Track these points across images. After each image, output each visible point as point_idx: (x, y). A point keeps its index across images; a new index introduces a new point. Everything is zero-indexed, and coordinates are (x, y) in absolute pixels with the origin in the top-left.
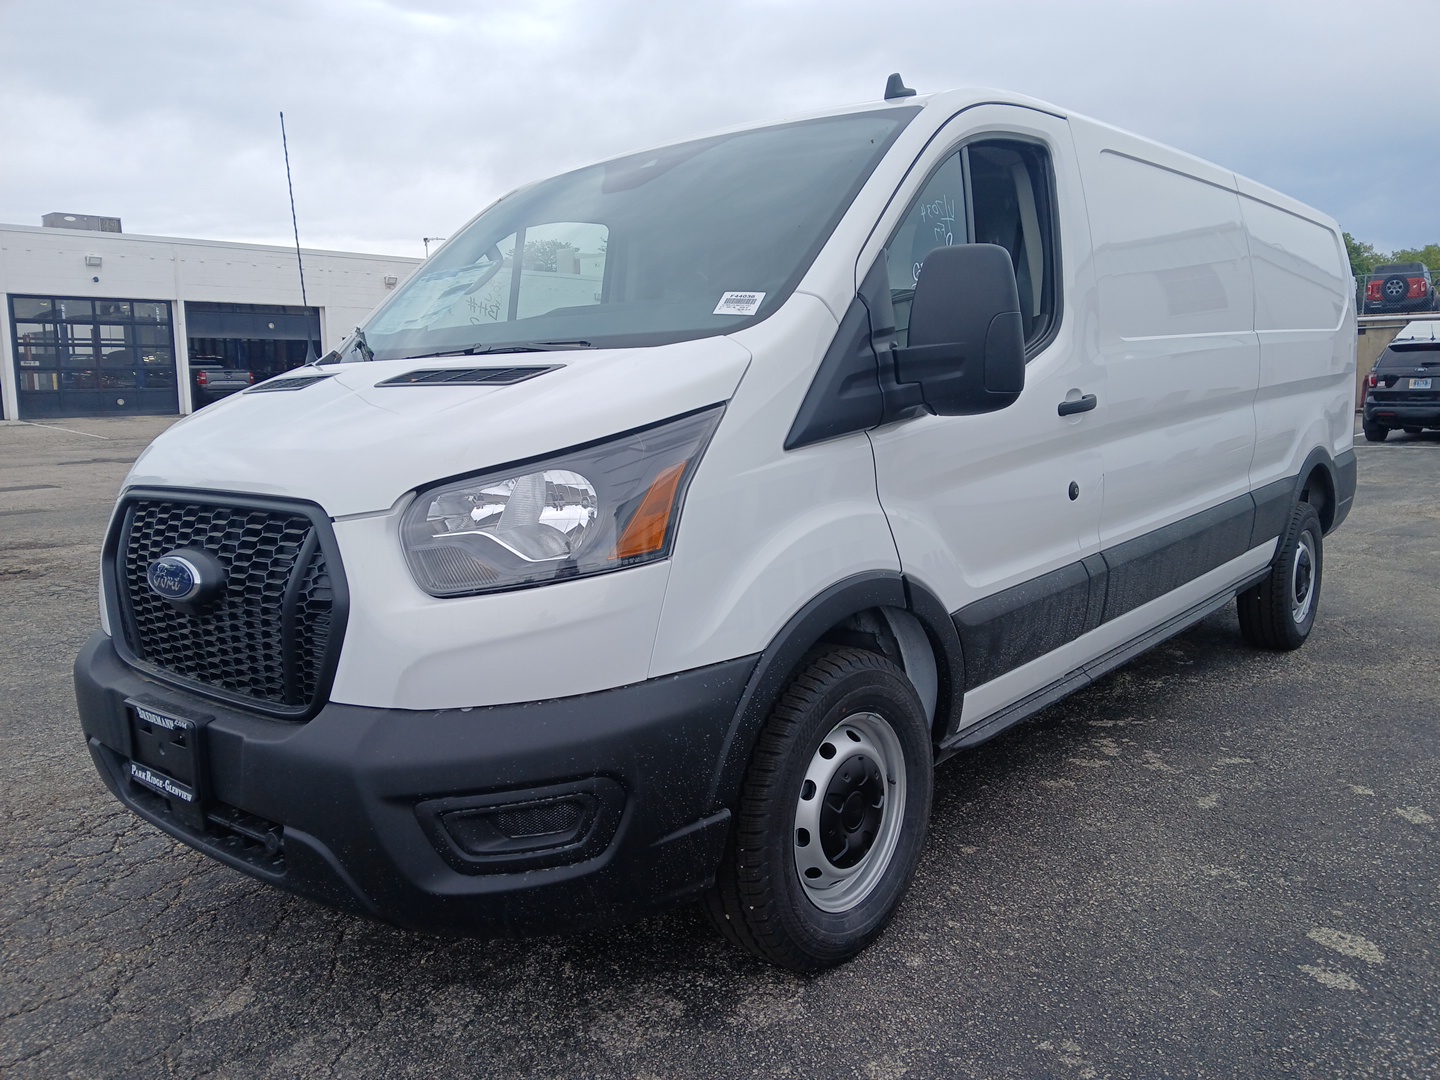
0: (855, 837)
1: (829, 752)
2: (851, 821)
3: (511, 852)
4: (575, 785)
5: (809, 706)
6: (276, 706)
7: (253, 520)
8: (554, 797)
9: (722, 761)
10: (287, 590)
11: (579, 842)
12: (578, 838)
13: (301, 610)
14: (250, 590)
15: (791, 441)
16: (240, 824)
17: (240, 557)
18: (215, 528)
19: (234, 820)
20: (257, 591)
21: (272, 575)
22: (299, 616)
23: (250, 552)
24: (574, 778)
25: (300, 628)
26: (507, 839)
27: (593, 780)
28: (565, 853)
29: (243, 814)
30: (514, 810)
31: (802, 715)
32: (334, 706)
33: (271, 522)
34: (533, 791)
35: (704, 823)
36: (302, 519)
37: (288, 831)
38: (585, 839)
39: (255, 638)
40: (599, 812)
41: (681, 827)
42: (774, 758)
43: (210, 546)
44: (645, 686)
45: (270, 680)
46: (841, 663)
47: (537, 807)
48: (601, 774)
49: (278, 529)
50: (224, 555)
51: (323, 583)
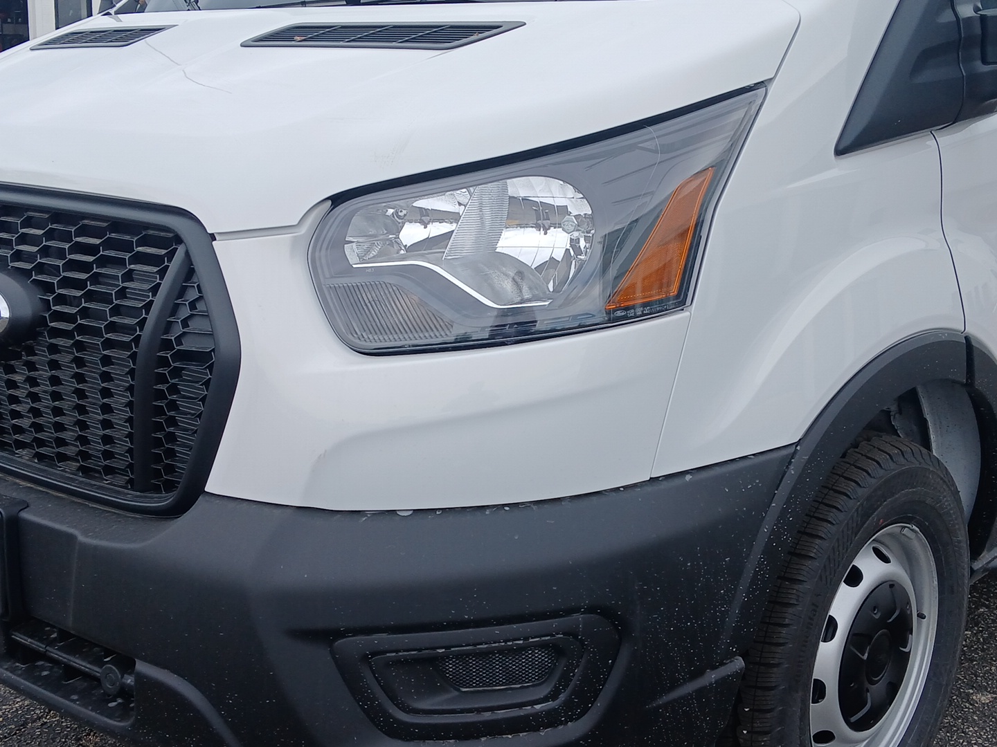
0: (876, 690)
1: (854, 578)
2: (873, 669)
3: (462, 711)
4: (554, 623)
5: (841, 516)
6: (119, 492)
7: (83, 231)
8: (526, 639)
9: (742, 596)
10: (146, 333)
11: (553, 700)
12: (553, 696)
13: (164, 362)
14: (82, 329)
15: (847, 142)
16: (60, 649)
17: (66, 283)
18: (23, 239)
19: (51, 643)
20: (96, 332)
21: (116, 311)
22: (160, 370)
23: (83, 276)
24: (555, 614)
25: (160, 387)
26: (456, 693)
27: (578, 617)
28: (536, 715)
29: (64, 635)
30: (468, 654)
31: (833, 529)
32: (213, 499)
33: (113, 235)
34: (497, 630)
35: (712, 676)
36: (162, 234)
37: (141, 666)
38: (562, 697)
39: (87, 397)
40: (583, 661)
41: (685, 681)
42: (796, 587)
43: (17, 264)
44: (649, 489)
45: (108, 455)
46: (881, 457)
47: (501, 651)
48: (591, 610)
49: (127, 247)
50: (40, 278)
51: (196, 325)
